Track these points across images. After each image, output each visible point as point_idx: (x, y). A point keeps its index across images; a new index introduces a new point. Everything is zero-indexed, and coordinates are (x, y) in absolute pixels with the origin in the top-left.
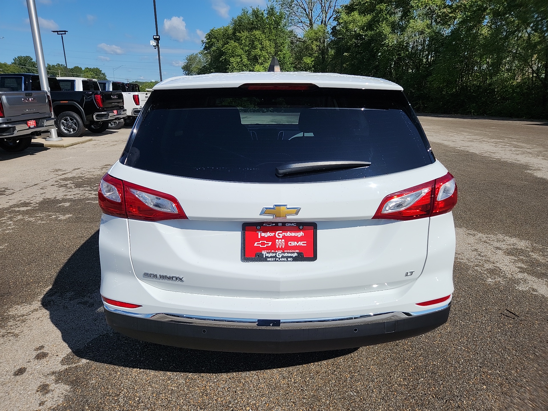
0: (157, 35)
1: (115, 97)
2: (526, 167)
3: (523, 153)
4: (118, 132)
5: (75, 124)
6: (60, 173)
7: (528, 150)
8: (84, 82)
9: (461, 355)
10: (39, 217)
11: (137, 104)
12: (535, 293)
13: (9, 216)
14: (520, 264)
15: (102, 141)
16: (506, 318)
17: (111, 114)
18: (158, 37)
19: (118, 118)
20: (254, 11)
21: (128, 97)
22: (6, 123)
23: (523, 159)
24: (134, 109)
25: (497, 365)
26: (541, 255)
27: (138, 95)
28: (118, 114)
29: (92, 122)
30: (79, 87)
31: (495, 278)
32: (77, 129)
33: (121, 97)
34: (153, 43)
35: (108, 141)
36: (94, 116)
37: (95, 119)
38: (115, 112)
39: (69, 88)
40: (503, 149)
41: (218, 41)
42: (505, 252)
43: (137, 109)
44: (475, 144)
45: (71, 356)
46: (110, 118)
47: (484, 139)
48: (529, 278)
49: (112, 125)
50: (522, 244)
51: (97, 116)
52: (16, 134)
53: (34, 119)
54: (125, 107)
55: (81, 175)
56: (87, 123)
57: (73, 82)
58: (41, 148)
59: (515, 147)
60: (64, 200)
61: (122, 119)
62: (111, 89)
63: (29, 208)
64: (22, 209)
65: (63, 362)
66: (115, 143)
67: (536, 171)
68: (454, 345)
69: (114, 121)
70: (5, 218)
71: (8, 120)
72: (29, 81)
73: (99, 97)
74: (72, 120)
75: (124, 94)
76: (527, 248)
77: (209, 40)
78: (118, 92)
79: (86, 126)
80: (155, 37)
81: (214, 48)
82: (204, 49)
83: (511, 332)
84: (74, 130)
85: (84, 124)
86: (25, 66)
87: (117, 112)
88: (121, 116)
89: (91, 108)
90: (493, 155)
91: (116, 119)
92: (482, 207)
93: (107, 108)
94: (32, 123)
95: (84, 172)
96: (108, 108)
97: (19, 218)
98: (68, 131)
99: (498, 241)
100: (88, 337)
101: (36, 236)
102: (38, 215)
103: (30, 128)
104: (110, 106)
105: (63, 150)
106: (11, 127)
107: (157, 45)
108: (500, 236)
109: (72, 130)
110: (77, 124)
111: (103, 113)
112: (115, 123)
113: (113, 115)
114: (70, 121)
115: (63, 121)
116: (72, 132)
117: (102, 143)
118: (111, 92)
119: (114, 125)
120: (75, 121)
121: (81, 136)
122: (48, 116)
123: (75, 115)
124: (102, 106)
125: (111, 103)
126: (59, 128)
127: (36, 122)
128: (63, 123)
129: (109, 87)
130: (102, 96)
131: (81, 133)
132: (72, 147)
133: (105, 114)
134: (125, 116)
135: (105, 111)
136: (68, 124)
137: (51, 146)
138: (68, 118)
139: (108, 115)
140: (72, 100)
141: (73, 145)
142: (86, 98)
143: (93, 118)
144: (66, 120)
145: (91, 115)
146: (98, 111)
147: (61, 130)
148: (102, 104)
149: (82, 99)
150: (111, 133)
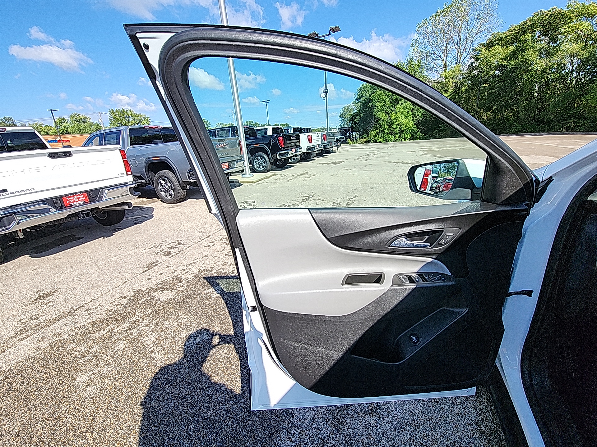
0: (326, 89)
1: (294, 138)
4: (295, 166)
5: (264, 162)
8: (273, 129)
11: (310, 143)
15: (282, 175)
17: (290, 153)
18: (326, 90)
19: (295, 155)
21: (303, 137)
24: (308, 147)
27: (311, 135)
28: (295, 152)
29: (277, 160)
30: (270, 133)
32: (265, 166)
33: (298, 137)
34: (323, 95)
35: (287, 175)
36: (278, 155)
38: (294, 150)
39: (263, 134)
41: (367, 93)
43: (311, 146)
46: (289, 156)
49: (291, 160)
51: (280, 154)
53: (226, 162)
54: (301, 146)
56: (273, 161)
57: (266, 130)
61: (298, 155)
62: (292, 132)
66: (291, 178)
69: (293, 158)
73: (281, 139)
74: (262, 159)
75: (301, 135)
77: (360, 93)
78: (296, 134)
80: (324, 91)
81: (364, 98)
82: (356, 100)
84: (263, 167)
85: (270, 162)
87: (295, 150)
88: (298, 153)
89: (275, 149)
93: (287, 147)
94: (225, 166)
96: (289, 147)
98: (259, 167)
104: (290, 145)
105: (252, 185)
107: (326, 97)
109: (262, 167)
110: (265, 162)
111: (284, 152)
112: (294, 159)
113: (292, 152)
114: (261, 160)
115: (256, 160)
116: (262, 169)
117: (282, 178)
118: (291, 134)
119: (292, 161)
120: (264, 160)
121: (268, 171)
122: (238, 158)
123: (264, 155)
124: (283, 146)
125: (290, 143)
126: (253, 166)
127: (229, 165)
128: (256, 162)
129: (291, 131)
130: (284, 137)
131: (268, 169)
132: (258, 182)
133: (286, 153)
134: (301, 153)
135: (285, 150)
136: (259, 163)
137: (245, 182)
138: (259, 157)
139: (288, 153)
140: (263, 143)
141: (260, 180)
142: (273, 141)
143: (277, 157)
144: (258, 159)
145: (275, 154)
146: (280, 150)
147: (254, 167)
148: (284, 144)
149: (270, 142)
150: (290, 168)
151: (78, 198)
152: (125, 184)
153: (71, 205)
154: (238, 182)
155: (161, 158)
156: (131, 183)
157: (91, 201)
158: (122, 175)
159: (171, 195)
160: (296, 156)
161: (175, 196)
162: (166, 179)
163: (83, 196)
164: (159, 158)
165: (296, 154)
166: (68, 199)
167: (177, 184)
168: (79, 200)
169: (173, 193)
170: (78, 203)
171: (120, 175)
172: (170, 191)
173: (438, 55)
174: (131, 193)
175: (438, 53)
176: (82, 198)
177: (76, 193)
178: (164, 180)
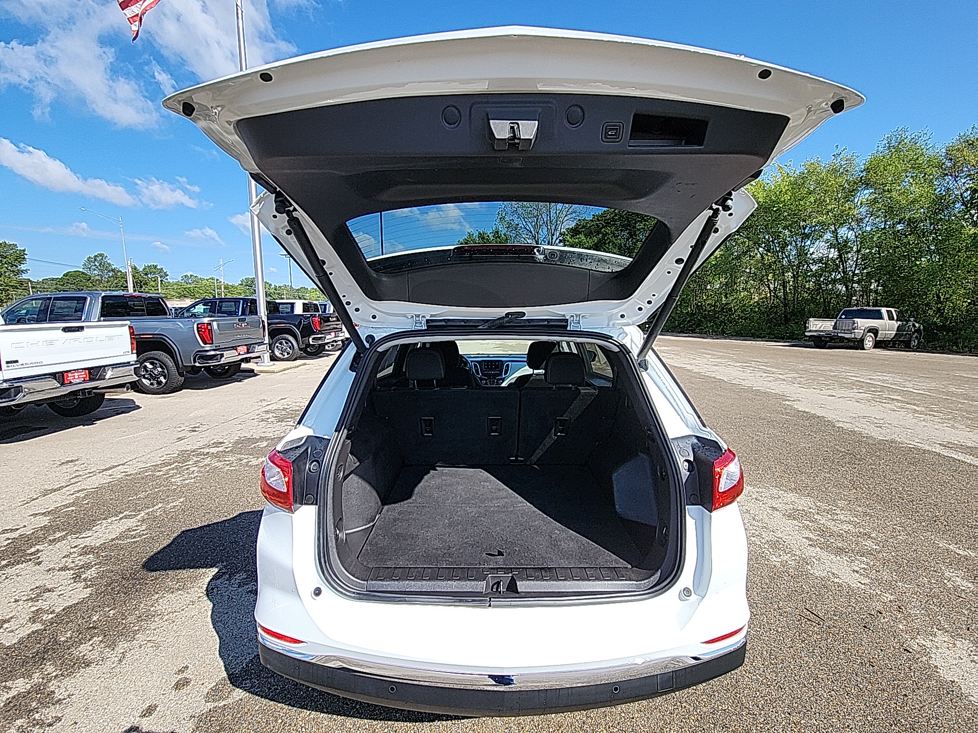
1: (334, 319)
2: (783, 397)
3: (776, 380)
4: (334, 355)
5: (290, 348)
6: (265, 403)
7: (781, 376)
8: (304, 304)
9: (758, 691)
10: (229, 461)
12: (836, 580)
13: (195, 459)
14: (807, 534)
15: (316, 365)
16: (808, 622)
17: (328, 337)
20: (480, 233)
22: (214, 350)
23: (777, 388)
25: (811, 709)
26: (831, 519)
28: (335, 337)
29: (308, 345)
30: (298, 310)
31: (780, 556)
32: (291, 353)
36: (310, 339)
37: (311, 343)
38: (333, 334)
39: (289, 310)
40: (752, 374)
42: (784, 515)
44: (721, 369)
45: (220, 686)
46: (326, 341)
47: (729, 363)
48: (824, 555)
49: (329, 347)
50: (804, 503)
51: (314, 339)
52: (223, 361)
53: (245, 345)
55: (286, 407)
56: (304, 346)
57: (292, 305)
58: (251, 373)
59: (765, 373)
60: (262, 439)
61: (339, 341)
63: (221, 449)
64: (212, 450)
65: (208, 698)
67: (795, 403)
68: (746, 672)
70: (190, 463)
71: (216, 347)
72: (247, 304)
73: (318, 319)
74: (287, 343)
76: (810, 508)
79: (301, 349)
83: (819, 647)
84: (288, 353)
85: (299, 348)
86: (252, 286)
87: (335, 335)
88: (339, 339)
89: (307, 331)
90: (743, 383)
91: (333, 342)
92: (744, 448)
93: (324, 330)
94: (242, 349)
95: (290, 403)
96: (326, 330)
97: (206, 463)
98: (282, 354)
99: (772, 498)
100: (250, 651)
101: (219, 488)
102: (227, 459)
103: (239, 354)
104: (328, 328)
105: (273, 375)
106: (218, 355)
108: (775, 491)
109: (286, 354)
110: (292, 347)
111: (319, 336)
112: (332, 345)
113: (330, 338)
114: (285, 344)
115: (278, 344)
116: (286, 356)
117: (316, 368)
118: (330, 314)
119: (331, 348)
120: (290, 344)
121: (295, 360)
122: (260, 341)
123: (291, 338)
124: (319, 329)
125: (329, 326)
126: (273, 352)
127: (247, 348)
128: (277, 346)
129: (329, 310)
130: (320, 318)
131: (295, 357)
132: (284, 372)
133: (322, 337)
134: (343, 338)
135: (322, 334)
136: (282, 348)
137: (262, 372)
138: (284, 341)
139: (325, 337)
140: (290, 324)
141: (285, 370)
142: (304, 321)
143: (309, 342)
144: (281, 344)
145: (307, 338)
146: (314, 333)
147: (274, 354)
148: (320, 327)
149: (300, 322)
150: (327, 356)
151: (78, 375)
152: (128, 364)
153: (71, 382)
154: (252, 371)
155: (155, 336)
156: (134, 363)
157: (91, 380)
158: (127, 353)
159: (159, 383)
160: (336, 341)
161: (167, 385)
162: (155, 362)
163: (83, 373)
164: (151, 336)
165: (336, 339)
166: (69, 375)
167: (173, 369)
168: (79, 378)
169: (164, 381)
170: (78, 381)
171: (125, 354)
172: (159, 378)
173: (528, 230)
174: (135, 373)
175: (528, 228)
176: (83, 374)
177: (78, 370)
178: (152, 363)
